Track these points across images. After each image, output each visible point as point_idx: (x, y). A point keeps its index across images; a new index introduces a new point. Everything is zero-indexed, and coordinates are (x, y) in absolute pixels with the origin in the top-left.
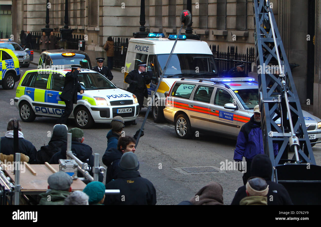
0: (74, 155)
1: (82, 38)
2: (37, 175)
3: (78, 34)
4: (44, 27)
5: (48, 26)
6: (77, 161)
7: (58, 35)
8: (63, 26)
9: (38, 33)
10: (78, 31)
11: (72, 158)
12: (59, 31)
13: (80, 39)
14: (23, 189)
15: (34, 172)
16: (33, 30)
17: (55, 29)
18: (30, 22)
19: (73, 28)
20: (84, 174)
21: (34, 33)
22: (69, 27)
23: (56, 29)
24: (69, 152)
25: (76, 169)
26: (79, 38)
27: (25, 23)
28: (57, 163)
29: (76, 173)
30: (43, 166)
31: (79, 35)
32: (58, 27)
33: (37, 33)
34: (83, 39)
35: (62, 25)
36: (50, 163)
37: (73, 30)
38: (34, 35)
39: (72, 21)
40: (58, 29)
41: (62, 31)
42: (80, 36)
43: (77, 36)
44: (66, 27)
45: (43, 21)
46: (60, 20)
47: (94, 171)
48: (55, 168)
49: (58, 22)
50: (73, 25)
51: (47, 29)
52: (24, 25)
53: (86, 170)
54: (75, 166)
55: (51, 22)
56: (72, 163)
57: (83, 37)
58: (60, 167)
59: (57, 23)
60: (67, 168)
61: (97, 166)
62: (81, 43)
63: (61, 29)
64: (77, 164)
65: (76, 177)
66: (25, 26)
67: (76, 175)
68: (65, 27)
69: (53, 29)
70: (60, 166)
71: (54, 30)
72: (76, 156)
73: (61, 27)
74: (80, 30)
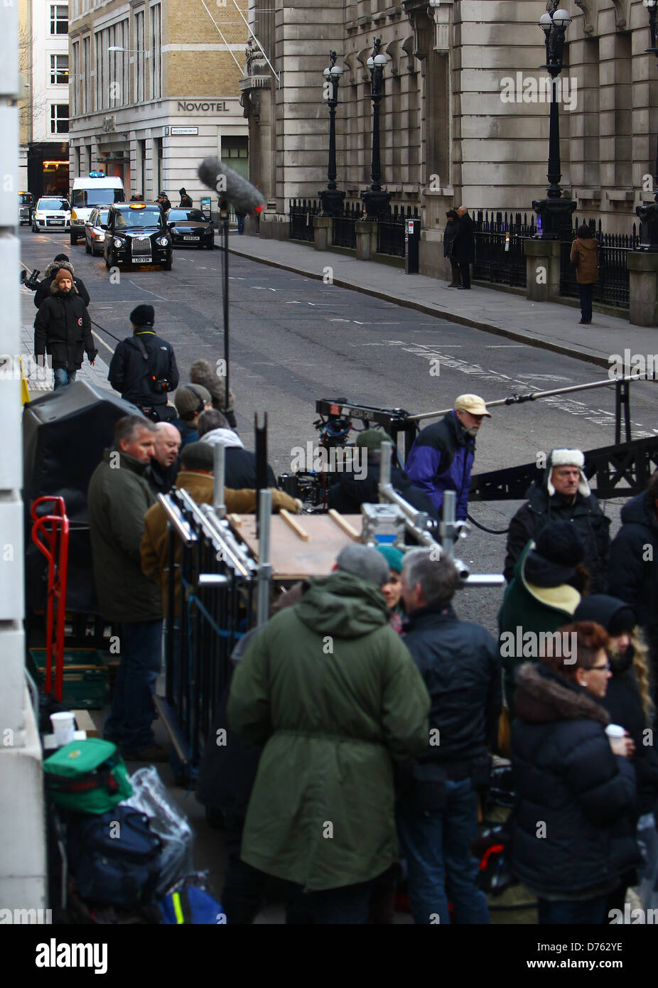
0: (398, 493)
1: (413, 213)
2: (310, 539)
3: (403, 204)
4: (324, 188)
5: (332, 186)
6: (403, 509)
7: (358, 205)
8: (369, 186)
9: (310, 202)
10: (404, 197)
11: (392, 501)
12: (359, 196)
13: (409, 217)
14: (277, 574)
15: (304, 533)
16: (298, 194)
17: (351, 192)
18: (291, 175)
19: (392, 188)
20: (419, 537)
21: (302, 200)
22: (383, 187)
23: (353, 193)
24: (386, 486)
25: (402, 527)
26: (406, 213)
27: (279, 179)
28: (358, 510)
29: (402, 536)
30: (323, 518)
31: (406, 205)
32: (358, 187)
33: (307, 201)
34: (416, 216)
35: (365, 181)
36: (341, 512)
37: (393, 194)
38: (302, 205)
39: (389, 173)
40: (357, 191)
41: (366, 197)
42: (409, 209)
43: (402, 209)
44: (376, 187)
45: (322, 174)
46: (361, 170)
47: (443, 532)
48: (352, 523)
49: (356, 176)
50: (393, 183)
51: (331, 191)
52: (278, 182)
53: (426, 529)
54: (400, 521)
55: (340, 175)
56: (392, 513)
57: (416, 210)
58: (363, 523)
59: (354, 179)
60: (381, 525)
61: (450, 520)
62: (411, 225)
63: (364, 191)
64: (403, 515)
65: (402, 545)
66: (279, 186)
67: (402, 541)
68: (373, 188)
69: (345, 193)
70: (363, 519)
71: (347, 195)
72: (402, 496)
73: (363, 187)
74: (409, 194)
